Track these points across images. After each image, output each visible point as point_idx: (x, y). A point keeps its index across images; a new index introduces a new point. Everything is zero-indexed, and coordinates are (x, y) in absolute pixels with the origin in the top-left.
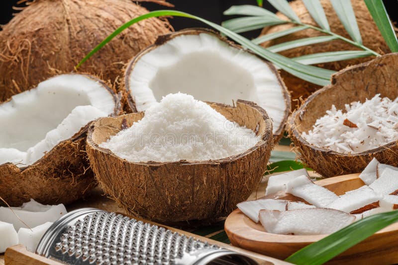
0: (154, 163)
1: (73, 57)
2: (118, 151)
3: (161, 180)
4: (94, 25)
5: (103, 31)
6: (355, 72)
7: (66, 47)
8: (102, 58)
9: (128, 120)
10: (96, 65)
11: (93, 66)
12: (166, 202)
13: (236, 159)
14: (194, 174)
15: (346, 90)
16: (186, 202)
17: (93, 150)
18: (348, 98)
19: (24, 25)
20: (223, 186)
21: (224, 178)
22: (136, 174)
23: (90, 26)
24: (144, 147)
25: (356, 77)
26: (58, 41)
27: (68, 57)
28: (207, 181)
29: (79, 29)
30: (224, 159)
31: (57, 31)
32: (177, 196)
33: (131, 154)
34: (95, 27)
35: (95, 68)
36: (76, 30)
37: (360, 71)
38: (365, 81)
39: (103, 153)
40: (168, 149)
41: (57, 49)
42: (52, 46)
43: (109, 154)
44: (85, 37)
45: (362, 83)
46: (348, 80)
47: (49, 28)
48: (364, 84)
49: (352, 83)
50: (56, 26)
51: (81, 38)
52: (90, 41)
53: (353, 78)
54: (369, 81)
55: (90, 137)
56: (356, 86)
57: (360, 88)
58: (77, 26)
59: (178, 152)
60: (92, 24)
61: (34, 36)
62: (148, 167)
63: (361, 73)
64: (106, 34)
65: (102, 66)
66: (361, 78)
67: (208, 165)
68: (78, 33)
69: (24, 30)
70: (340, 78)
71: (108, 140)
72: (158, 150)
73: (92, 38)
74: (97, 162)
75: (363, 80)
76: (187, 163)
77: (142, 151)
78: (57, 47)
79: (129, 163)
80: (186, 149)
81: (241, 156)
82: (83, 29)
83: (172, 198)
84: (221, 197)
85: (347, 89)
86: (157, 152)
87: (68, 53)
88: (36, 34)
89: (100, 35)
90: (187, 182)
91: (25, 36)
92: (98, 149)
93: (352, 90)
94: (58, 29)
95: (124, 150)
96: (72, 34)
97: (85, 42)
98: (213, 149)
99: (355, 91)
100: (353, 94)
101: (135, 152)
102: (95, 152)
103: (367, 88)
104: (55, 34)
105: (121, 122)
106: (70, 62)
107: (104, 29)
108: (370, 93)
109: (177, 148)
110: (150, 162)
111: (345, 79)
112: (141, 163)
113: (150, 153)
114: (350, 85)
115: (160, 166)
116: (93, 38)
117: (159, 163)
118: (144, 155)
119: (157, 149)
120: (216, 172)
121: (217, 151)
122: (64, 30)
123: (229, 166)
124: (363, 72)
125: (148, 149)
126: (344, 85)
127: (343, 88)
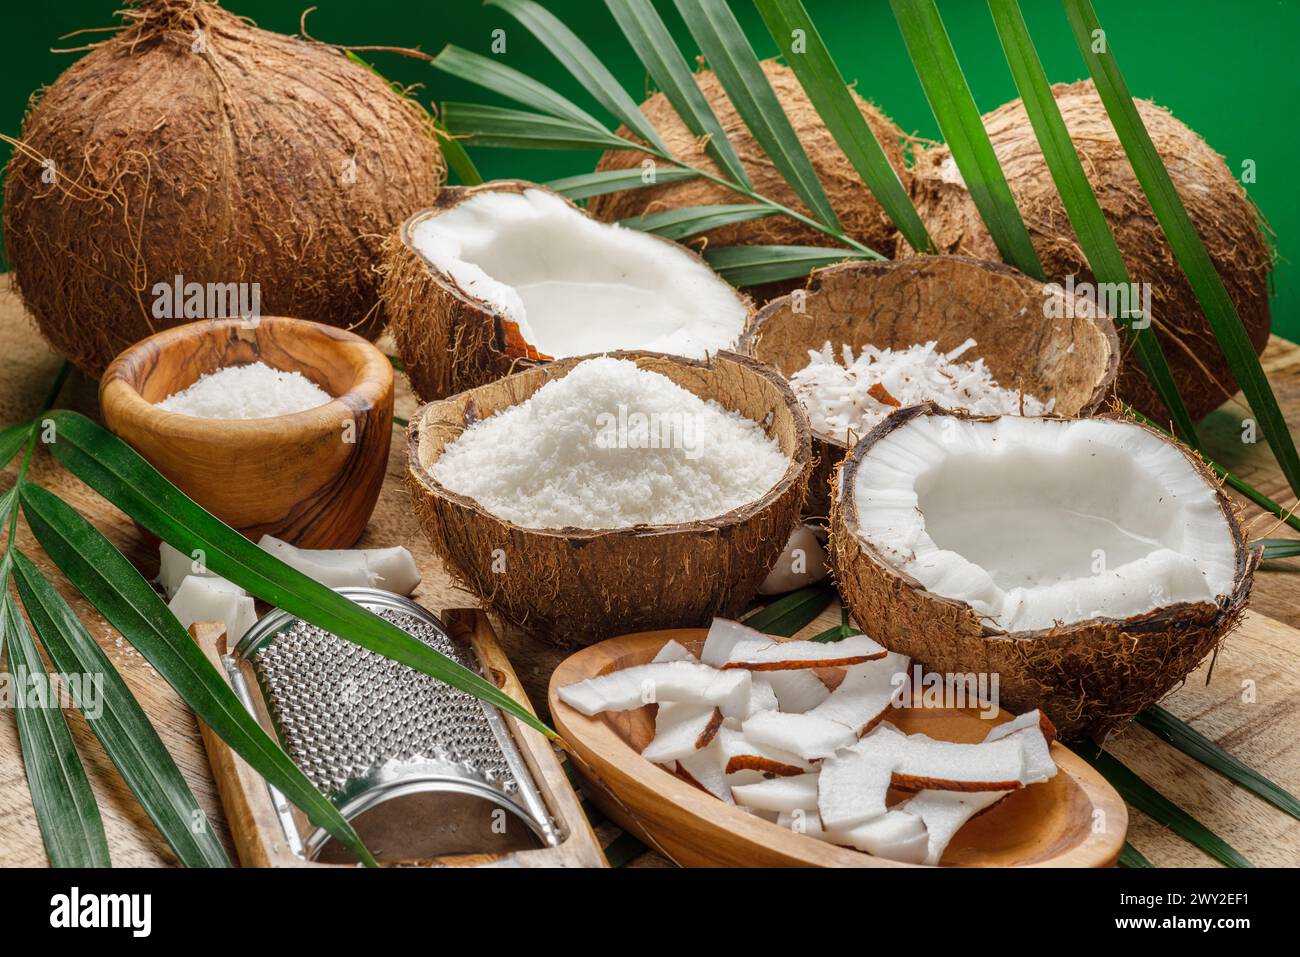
0: (578, 531)
1: (246, 197)
2: (483, 494)
3: (593, 566)
4: (287, 120)
5: (308, 136)
6: (863, 276)
7: (232, 173)
8: (312, 201)
9: (477, 402)
10: (298, 216)
11: (294, 220)
12: (601, 608)
13: (750, 516)
14: (664, 553)
15: (833, 310)
16: (643, 608)
17: (433, 497)
18: (833, 327)
19: (117, 112)
20: (722, 572)
21: (725, 557)
22: (537, 555)
23: (281, 124)
24: (541, 486)
25: (860, 286)
26: (211, 159)
27: (236, 197)
28: (691, 565)
29: (255, 130)
30: (725, 517)
31: (204, 132)
32: (625, 598)
33: (514, 502)
34: (290, 125)
35: (298, 223)
36: (249, 132)
37: (874, 276)
38: (876, 300)
39: (458, 508)
40: (599, 493)
41: (212, 179)
42: (200, 171)
43: (474, 512)
44: (271, 149)
45: (870, 302)
46: (843, 290)
47: (185, 124)
48: (873, 305)
49: (849, 297)
50: (201, 121)
51: (263, 153)
52: (283, 158)
53: (854, 287)
54: (884, 302)
55: (414, 460)
56: (856, 305)
57: (861, 312)
58: (251, 122)
59: (622, 501)
60: (281, 119)
61: (149, 142)
62: (566, 543)
63: (875, 281)
64: (315, 142)
65: (311, 219)
66: (870, 290)
67: (695, 534)
68: (255, 138)
69: (123, 127)
70: (830, 282)
71: (442, 455)
72: (575, 495)
73: (287, 154)
74: (443, 523)
75: (872, 297)
76: (650, 530)
77: (539, 497)
78: (209, 173)
79: (521, 533)
80: (639, 494)
81: (760, 509)
82: (265, 130)
83: (614, 602)
84: (718, 595)
85: (835, 308)
86: (574, 499)
87: (234, 186)
88: (155, 138)
89: (304, 146)
90: (649, 571)
91: (128, 141)
92: (446, 497)
93: (845, 312)
94: (207, 130)
95: (497, 492)
96: (241, 141)
97: (271, 162)
98: (693, 488)
99: (850, 315)
100: (844, 322)
101: (524, 499)
102: (437, 504)
103: (875, 315)
104: (201, 140)
105: (463, 408)
106: (240, 208)
107: (310, 130)
108: (878, 327)
109: (618, 491)
110: (569, 530)
111: (838, 286)
112: (547, 530)
113: (559, 502)
114: (843, 300)
115: (592, 540)
116: (289, 152)
117: (589, 532)
118: (547, 506)
119: (573, 491)
120: (709, 546)
121: (700, 491)
122: (221, 131)
123: (736, 532)
124: (880, 279)
125: (554, 492)
126: (832, 300)
127: (829, 303)
